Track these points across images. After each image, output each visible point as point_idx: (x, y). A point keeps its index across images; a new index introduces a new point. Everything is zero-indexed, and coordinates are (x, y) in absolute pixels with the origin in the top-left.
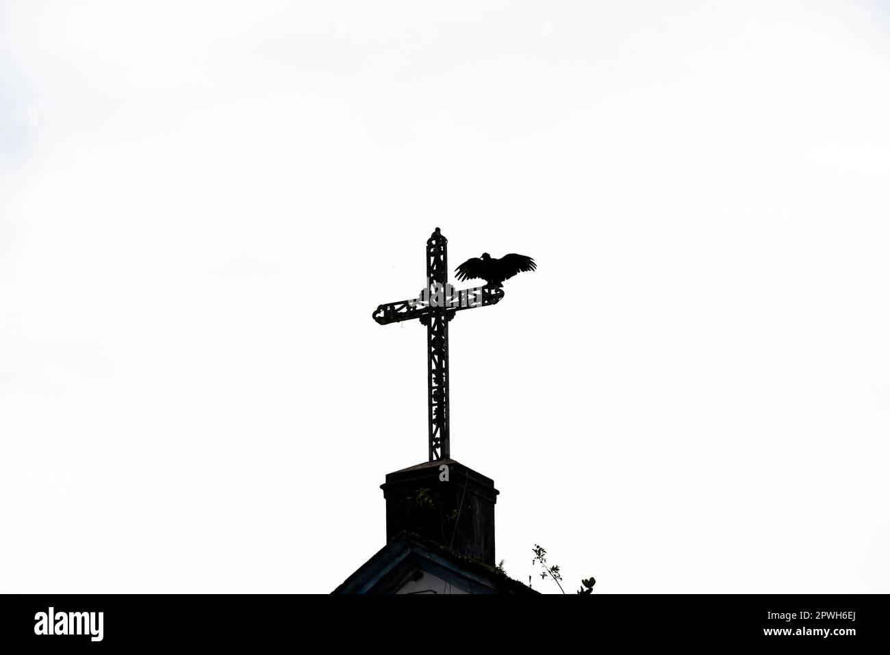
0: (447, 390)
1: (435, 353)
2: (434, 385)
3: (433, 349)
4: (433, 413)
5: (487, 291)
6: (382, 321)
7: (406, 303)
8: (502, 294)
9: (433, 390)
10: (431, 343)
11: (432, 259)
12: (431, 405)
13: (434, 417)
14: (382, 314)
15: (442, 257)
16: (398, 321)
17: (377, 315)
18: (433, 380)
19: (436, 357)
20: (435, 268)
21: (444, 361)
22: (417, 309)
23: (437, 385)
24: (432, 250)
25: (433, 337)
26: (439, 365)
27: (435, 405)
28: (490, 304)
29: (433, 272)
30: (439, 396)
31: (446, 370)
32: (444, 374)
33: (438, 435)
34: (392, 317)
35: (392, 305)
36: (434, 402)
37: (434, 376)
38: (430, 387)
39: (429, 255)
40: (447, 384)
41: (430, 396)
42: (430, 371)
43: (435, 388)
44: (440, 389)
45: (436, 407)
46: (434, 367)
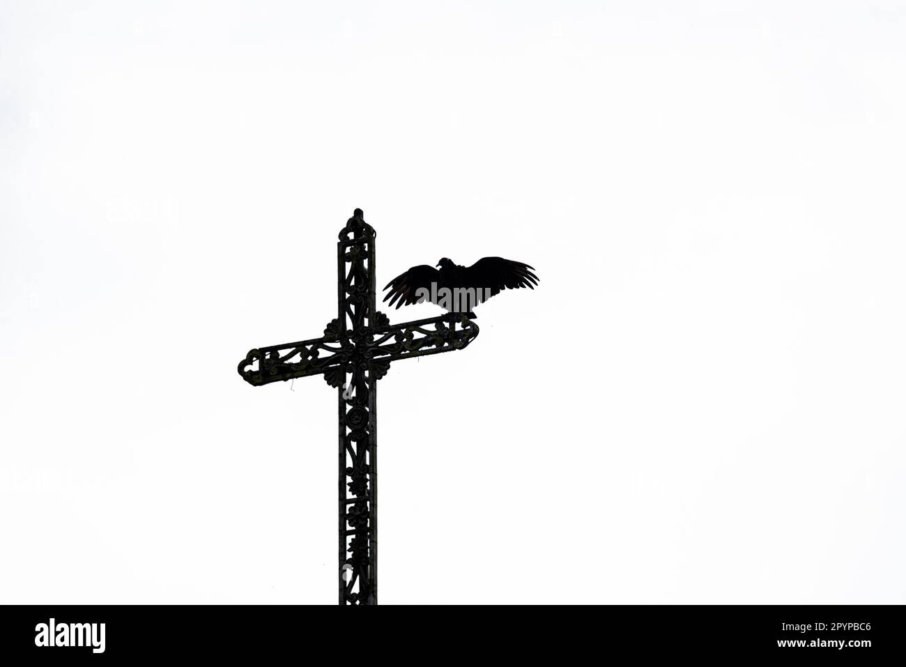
0: (374, 505)
1: (352, 437)
2: (349, 495)
3: (348, 431)
4: (348, 547)
5: (447, 325)
6: (254, 379)
7: (299, 347)
8: (475, 332)
9: (348, 506)
10: (344, 420)
11: (348, 266)
12: (343, 533)
13: (349, 555)
14: (255, 366)
15: (366, 263)
16: (286, 380)
17: (247, 369)
18: (348, 488)
19: (354, 445)
20: (353, 283)
21: (368, 453)
22: (319, 357)
23: (355, 496)
24: (348, 250)
25: (349, 408)
26: (358, 459)
27: (351, 533)
28: (454, 349)
29: (350, 289)
30: (358, 517)
31: (372, 469)
32: (368, 476)
33: (356, 589)
34: (274, 371)
35: (274, 350)
36: (349, 528)
37: (349, 479)
38: (343, 501)
39: (342, 258)
40: (373, 495)
41: (343, 517)
42: (343, 471)
43: (350, 501)
44: (360, 503)
45: (354, 536)
46: (349, 463)
